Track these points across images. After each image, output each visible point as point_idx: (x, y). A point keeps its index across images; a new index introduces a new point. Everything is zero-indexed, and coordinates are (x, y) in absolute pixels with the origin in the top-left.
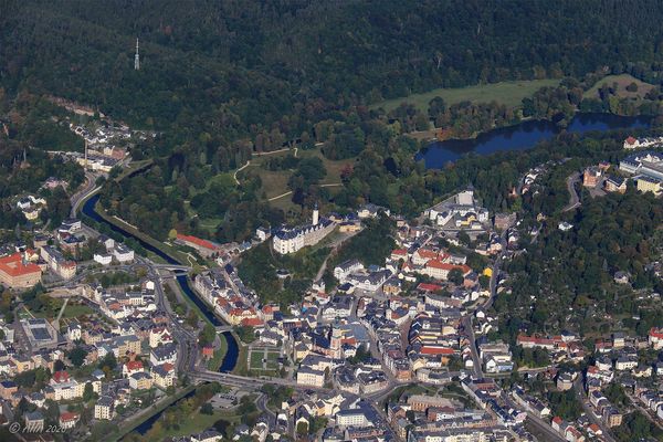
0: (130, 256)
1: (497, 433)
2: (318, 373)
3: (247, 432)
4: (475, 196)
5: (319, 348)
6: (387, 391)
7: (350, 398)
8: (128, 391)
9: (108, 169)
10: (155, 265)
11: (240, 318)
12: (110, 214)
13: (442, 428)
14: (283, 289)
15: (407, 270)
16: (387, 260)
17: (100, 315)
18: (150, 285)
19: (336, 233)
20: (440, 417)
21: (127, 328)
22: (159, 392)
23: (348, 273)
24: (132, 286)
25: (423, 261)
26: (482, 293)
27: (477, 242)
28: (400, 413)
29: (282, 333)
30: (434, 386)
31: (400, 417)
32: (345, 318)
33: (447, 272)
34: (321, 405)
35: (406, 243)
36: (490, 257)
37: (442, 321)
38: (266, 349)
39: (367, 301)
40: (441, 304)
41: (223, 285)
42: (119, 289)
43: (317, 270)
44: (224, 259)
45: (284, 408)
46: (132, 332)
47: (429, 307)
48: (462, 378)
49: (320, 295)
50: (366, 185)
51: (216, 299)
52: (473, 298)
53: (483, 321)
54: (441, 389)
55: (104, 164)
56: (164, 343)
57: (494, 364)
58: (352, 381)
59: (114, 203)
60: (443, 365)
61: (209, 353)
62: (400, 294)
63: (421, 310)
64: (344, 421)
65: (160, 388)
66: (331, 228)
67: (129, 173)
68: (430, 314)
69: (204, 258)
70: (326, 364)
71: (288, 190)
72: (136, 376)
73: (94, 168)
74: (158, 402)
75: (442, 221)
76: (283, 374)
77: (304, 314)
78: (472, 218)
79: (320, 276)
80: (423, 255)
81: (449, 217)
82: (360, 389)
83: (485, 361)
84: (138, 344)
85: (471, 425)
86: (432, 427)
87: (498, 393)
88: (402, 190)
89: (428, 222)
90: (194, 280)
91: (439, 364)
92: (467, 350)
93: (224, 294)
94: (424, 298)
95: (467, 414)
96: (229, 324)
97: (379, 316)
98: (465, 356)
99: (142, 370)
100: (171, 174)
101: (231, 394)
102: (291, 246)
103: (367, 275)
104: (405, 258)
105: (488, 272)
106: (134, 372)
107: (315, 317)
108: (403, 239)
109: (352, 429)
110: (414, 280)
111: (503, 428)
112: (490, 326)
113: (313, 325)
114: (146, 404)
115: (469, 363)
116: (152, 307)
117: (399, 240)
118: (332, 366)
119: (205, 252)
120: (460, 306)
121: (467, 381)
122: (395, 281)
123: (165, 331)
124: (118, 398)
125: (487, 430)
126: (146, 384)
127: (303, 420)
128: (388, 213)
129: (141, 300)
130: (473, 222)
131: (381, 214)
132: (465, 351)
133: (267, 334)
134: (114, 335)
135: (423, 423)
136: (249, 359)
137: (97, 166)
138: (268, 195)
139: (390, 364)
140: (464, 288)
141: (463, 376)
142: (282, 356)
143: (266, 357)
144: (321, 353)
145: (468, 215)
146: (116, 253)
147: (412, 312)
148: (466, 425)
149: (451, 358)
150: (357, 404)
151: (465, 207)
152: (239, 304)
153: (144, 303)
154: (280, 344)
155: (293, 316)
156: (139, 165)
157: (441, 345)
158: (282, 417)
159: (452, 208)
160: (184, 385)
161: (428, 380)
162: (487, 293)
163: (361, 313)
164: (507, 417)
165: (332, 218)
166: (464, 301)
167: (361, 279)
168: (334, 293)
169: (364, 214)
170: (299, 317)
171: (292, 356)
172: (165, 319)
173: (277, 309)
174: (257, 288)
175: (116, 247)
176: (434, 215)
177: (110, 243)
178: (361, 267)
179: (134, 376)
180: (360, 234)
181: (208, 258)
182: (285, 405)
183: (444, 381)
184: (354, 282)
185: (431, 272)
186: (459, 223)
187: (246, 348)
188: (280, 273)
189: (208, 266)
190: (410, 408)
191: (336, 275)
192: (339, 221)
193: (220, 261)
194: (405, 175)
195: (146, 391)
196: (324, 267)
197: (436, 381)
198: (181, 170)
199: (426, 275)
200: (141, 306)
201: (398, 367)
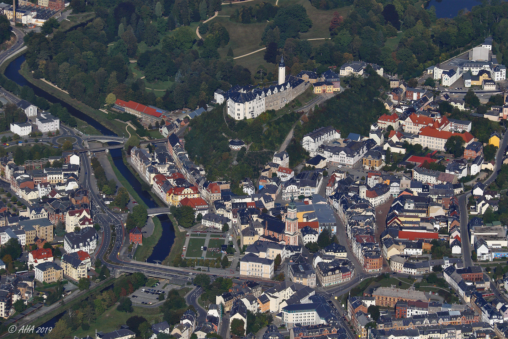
0: (54, 126)
1: (478, 332)
2: (267, 261)
3: (167, 331)
4: (494, 51)
5: (271, 233)
6: (350, 284)
7: (302, 291)
8: (30, 284)
9: (41, 22)
10: (85, 136)
11: (179, 198)
12: (38, 76)
13: (411, 326)
14: (235, 163)
15: (395, 139)
16: (373, 128)
17: (9, 196)
18: (75, 160)
19: (309, 95)
20: (411, 313)
21: (38, 211)
22: (70, 286)
23: (320, 143)
24: (52, 161)
25: (416, 129)
26: (484, 167)
27: (488, 106)
28: (360, 308)
29: (230, 215)
30: (410, 278)
31: (360, 313)
32: (310, 198)
33: (444, 142)
34: (264, 300)
35: (399, 106)
36: (501, 123)
37: (430, 200)
38: (208, 234)
39: (339, 177)
40: (432, 180)
41: (164, 158)
42: (36, 164)
43: (281, 140)
44: (170, 128)
45: (218, 303)
46: (44, 214)
47: (415, 184)
48: (444, 267)
49: (281, 169)
50: (357, 37)
51: (153, 175)
52: (473, 173)
53: (480, 198)
54: (419, 280)
55: (37, 17)
56: (81, 227)
57: (486, 251)
58: (308, 270)
59: (42, 63)
60: (425, 252)
61: (136, 240)
62: (383, 169)
63: (405, 187)
64: (291, 318)
65: (72, 281)
66: (301, 89)
67: (68, 28)
68: (416, 191)
69: (146, 128)
70: (277, 252)
71: (261, 45)
72: (42, 267)
73: (24, 22)
74: (68, 297)
75: (448, 81)
76: (225, 264)
77: (259, 192)
78: (485, 76)
79: (284, 146)
80: (416, 122)
81: (456, 76)
82: (318, 281)
83: (476, 246)
84: (50, 229)
85: (447, 322)
86: (397, 325)
87: (487, 285)
88: (402, 44)
89: (431, 82)
90: (129, 153)
91: (420, 252)
92: (456, 233)
93: (163, 170)
94: (411, 173)
95: (443, 309)
96: (165, 205)
97: (351, 194)
98: (451, 241)
99: (51, 259)
100: (117, 28)
101: (158, 288)
102: (248, 111)
103: (343, 145)
104: (395, 125)
105: (495, 141)
106: (41, 261)
107: (273, 196)
108: (395, 102)
109: (299, 328)
110: (403, 151)
111: (487, 325)
112: (487, 205)
113: (270, 206)
114: (52, 300)
115: (456, 250)
116: (73, 186)
117: (390, 104)
118: (285, 254)
119: (147, 120)
120: (454, 182)
121: (450, 271)
122: (377, 152)
123: (84, 213)
124: (17, 292)
125: (465, 329)
126: (54, 276)
127: (238, 316)
128: (380, 72)
129: (60, 177)
130: (485, 81)
131: (370, 72)
132: (454, 235)
133: (211, 217)
134: (23, 218)
135: (387, 321)
136: (185, 247)
137: (27, 19)
138: (235, 51)
139: (358, 252)
140: (462, 161)
141: (447, 264)
142: (226, 243)
143: (206, 244)
144: (275, 239)
145: (481, 73)
146: (38, 123)
147: (395, 189)
148: (441, 322)
149: (436, 244)
150: (310, 298)
151: (479, 63)
152: (181, 180)
153: (64, 181)
154: (226, 228)
155: (246, 196)
156: (81, 18)
157: (424, 228)
158: (213, 313)
159: (461, 65)
160: (102, 278)
161: (404, 271)
162: (490, 166)
163: (330, 192)
164: (492, 313)
165: (305, 77)
166: (460, 176)
167: (335, 150)
168: (300, 167)
169: (346, 72)
170: (253, 196)
171: (239, 242)
172: (86, 200)
173: (226, 186)
174: (205, 162)
175: (38, 116)
176: (438, 73)
177: (31, 111)
178: (337, 136)
179: (41, 267)
180: (338, 96)
181: (150, 127)
182: (219, 300)
183: (423, 271)
184: (326, 154)
185: (425, 142)
186: (469, 83)
187: (184, 235)
188: (233, 143)
189: (150, 138)
190: (374, 303)
191: (305, 146)
192: (313, 81)
193: (165, 131)
194: (408, 26)
195: (53, 284)
196: (290, 136)
197: (413, 271)
198: (128, 23)
199: (418, 146)
200: (60, 184)
201: (367, 255)
